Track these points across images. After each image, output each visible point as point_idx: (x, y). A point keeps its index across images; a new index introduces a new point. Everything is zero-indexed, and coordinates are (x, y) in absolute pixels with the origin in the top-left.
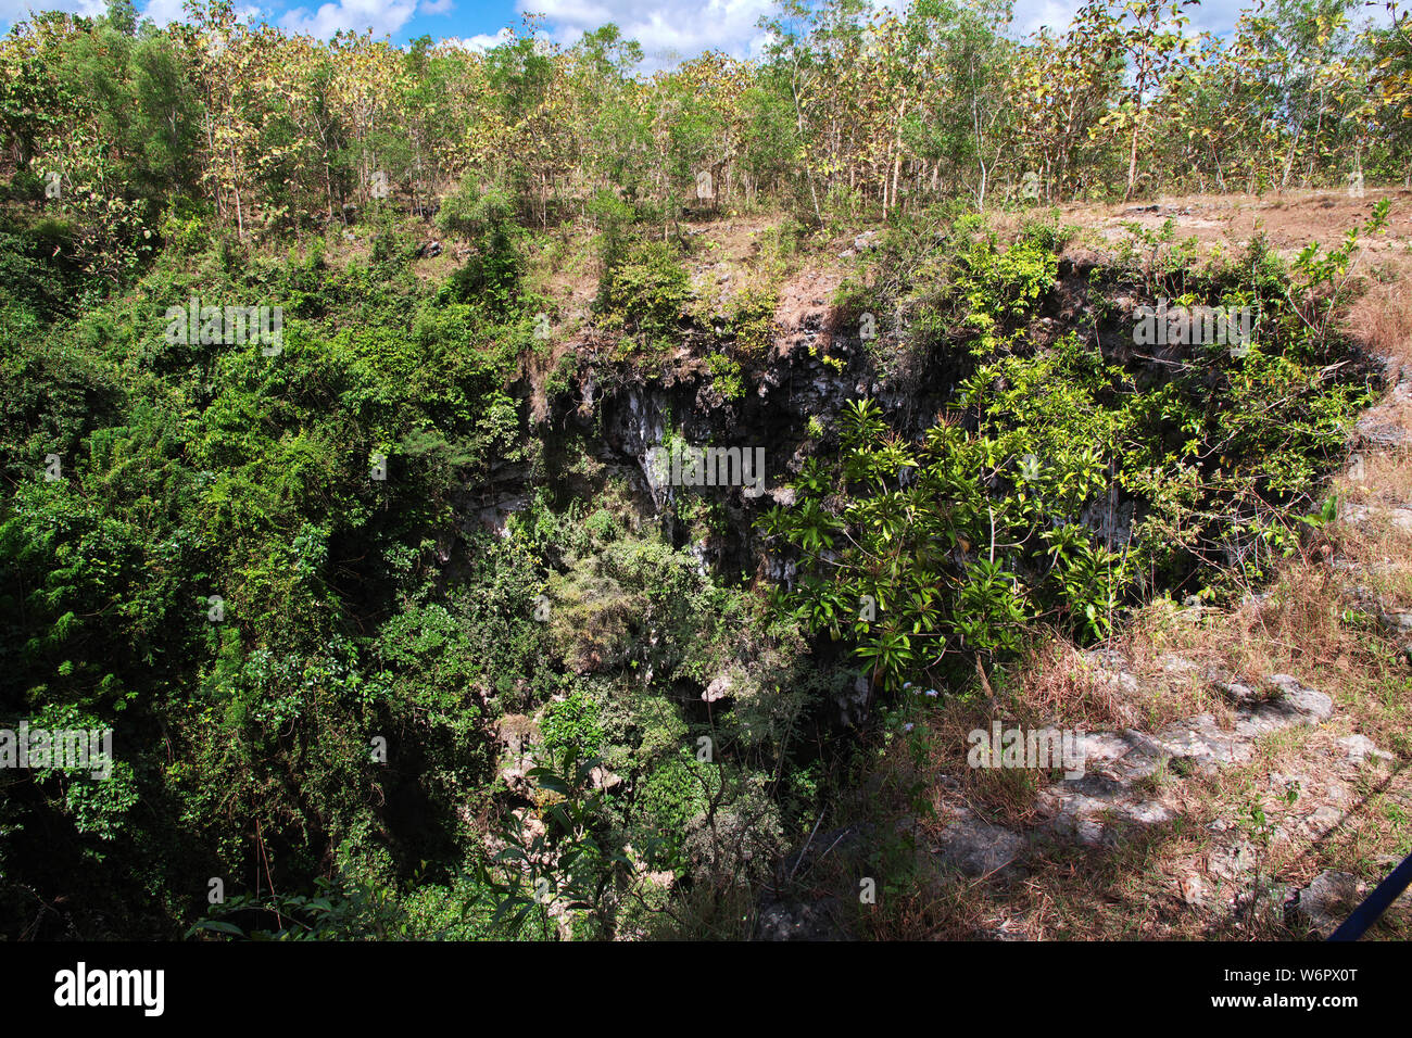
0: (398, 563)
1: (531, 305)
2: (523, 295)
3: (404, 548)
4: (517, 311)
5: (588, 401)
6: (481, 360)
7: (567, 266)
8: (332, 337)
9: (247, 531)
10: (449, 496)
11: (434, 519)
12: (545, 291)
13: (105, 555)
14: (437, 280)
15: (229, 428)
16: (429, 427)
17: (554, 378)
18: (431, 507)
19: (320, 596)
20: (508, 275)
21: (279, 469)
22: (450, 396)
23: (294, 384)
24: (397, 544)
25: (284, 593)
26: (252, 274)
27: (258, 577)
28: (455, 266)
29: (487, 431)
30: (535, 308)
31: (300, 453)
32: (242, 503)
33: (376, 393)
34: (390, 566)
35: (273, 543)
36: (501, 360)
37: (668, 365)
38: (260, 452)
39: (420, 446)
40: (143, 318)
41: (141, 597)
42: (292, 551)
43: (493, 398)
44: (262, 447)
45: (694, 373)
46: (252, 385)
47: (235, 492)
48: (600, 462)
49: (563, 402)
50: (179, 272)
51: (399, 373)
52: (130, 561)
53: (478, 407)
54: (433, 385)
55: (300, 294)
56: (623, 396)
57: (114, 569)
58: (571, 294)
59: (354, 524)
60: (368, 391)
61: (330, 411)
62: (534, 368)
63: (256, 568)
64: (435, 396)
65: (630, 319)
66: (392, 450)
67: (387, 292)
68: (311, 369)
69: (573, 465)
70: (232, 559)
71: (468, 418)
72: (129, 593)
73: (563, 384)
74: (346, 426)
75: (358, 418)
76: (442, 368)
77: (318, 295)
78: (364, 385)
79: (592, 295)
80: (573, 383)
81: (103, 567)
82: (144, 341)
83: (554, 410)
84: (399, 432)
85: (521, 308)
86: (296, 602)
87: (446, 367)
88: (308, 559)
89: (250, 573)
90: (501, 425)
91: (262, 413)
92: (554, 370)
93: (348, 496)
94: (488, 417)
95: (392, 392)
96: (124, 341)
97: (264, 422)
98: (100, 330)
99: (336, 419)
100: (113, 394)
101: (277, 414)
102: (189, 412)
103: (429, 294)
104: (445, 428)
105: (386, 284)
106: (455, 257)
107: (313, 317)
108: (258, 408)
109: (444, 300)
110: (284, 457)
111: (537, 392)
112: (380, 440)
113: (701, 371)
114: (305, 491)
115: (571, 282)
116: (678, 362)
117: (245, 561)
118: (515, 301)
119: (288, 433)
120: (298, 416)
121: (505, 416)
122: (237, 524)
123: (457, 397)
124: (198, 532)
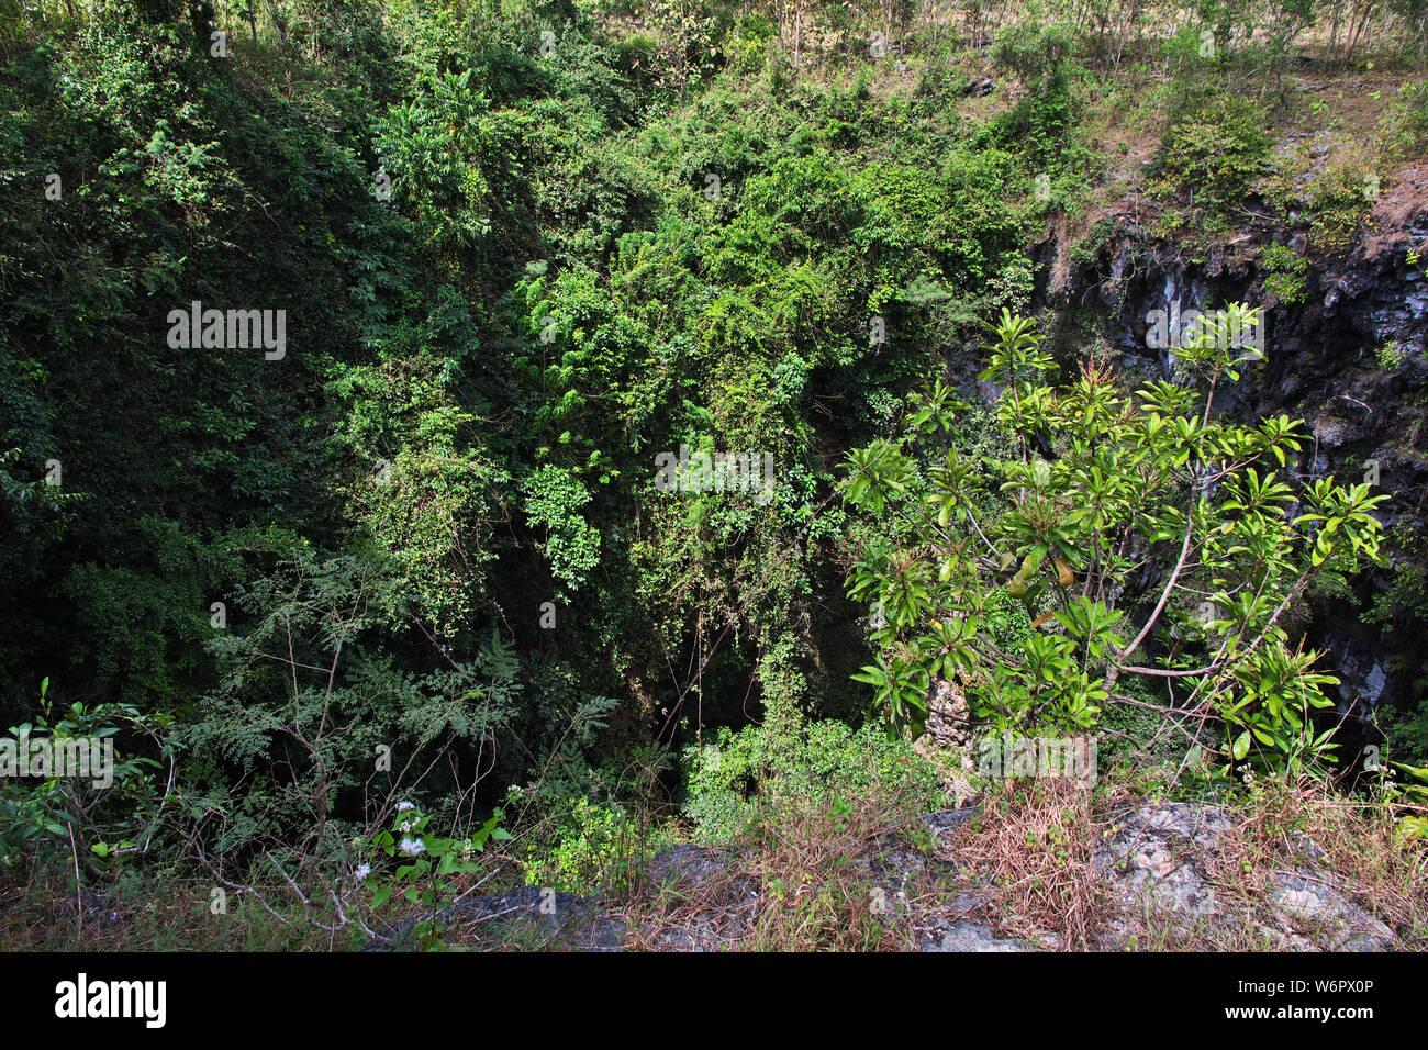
0: (880, 408)
1: (1075, 161)
2: (1069, 148)
3: (889, 396)
4: (1059, 166)
5: (1117, 278)
6: (1006, 215)
7: (1129, 120)
8: (860, 170)
9: (735, 349)
10: (946, 352)
11: (925, 373)
12: (1096, 146)
13: (613, 346)
14: (980, 123)
15: (742, 247)
16: (938, 277)
17: (1082, 246)
18: (926, 361)
19: (790, 423)
20: (1057, 122)
21: (780, 294)
22: (965, 249)
23: (809, 214)
24: (882, 390)
25: (755, 413)
26: (796, 98)
27: (737, 394)
28: (1003, 107)
29: (997, 292)
30: (1079, 163)
31: (801, 282)
32: (737, 322)
33: (888, 234)
34: (870, 410)
35: (757, 365)
36: (1029, 218)
37: (1216, 249)
38: (765, 275)
39: (921, 295)
40: (691, 133)
41: (638, 390)
42: (773, 376)
43: (1012, 258)
44: (768, 272)
45: (1250, 266)
46: (771, 209)
47: (733, 309)
48: (1115, 348)
49: (1088, 274)
50: (734, 91)
51: (918, 216)
52: (635, 356)
53: (993, 266)
54: (949, 234)
55: (836, 121)
56: (1158, 279)
57: (619, 360)
58: (1125, 153)
59: (841, 362)
60: (881, 231)
61: (839, 245)
62: (1063, 232)
63: (737, 385)
64: (950, 246)
65: (1185, 189)
66: (894, 294)
67: (924, 130)
68: (827, 200)
69: (1085, 345)
70: (719, 371)
71: (980, 274)
72: (628, 385)
73: (1090, 255)
74: (852, 263)
75: (865, 257)
76: (962, 218)
77: (855, 126)
78: (877, 224)
79: (1150, 156)
80: (1104, 255)
81: (610, 356)
82: (688, 155)
83: (1074, 282)
84: (904, 278)
85: (1064, 162)
86: (766, 425)
87: (968, 218)
88: (785, 387)
89: (731, 389)
90: (1013, 288)
91: (774, 238)
92: (1084, 237)
93: (841, 333)
94: (1001, 277)
95: (907, 235)
96: (673, 153)
97: (774, 246)
98: (655, 140)
99: (843, 254)
100: (653, 200)
101: (788, 241)
102: (715, 227)
103: (969, 136)
104: (956, 282)
105: (925, 121)
106: (1005, 98)
107: (847, 147)
108: (772, 233)
109: (982, 144)
110: (787, 284)
111: (1060, 259)
112: (884, 283)
113: (1258, 263)
114: (798, 320)
115: (1128, 138)
116: (1229, 249)
117: (729, 377)
118: (1058, 154)
119: (796, 261)
120: (808, 245)
121: (1020, 279)
122: (728, 341)
123: (973, 251)
124: (694, 341)
